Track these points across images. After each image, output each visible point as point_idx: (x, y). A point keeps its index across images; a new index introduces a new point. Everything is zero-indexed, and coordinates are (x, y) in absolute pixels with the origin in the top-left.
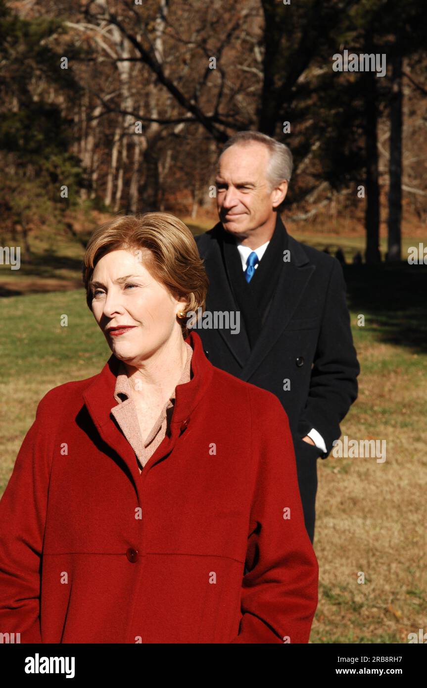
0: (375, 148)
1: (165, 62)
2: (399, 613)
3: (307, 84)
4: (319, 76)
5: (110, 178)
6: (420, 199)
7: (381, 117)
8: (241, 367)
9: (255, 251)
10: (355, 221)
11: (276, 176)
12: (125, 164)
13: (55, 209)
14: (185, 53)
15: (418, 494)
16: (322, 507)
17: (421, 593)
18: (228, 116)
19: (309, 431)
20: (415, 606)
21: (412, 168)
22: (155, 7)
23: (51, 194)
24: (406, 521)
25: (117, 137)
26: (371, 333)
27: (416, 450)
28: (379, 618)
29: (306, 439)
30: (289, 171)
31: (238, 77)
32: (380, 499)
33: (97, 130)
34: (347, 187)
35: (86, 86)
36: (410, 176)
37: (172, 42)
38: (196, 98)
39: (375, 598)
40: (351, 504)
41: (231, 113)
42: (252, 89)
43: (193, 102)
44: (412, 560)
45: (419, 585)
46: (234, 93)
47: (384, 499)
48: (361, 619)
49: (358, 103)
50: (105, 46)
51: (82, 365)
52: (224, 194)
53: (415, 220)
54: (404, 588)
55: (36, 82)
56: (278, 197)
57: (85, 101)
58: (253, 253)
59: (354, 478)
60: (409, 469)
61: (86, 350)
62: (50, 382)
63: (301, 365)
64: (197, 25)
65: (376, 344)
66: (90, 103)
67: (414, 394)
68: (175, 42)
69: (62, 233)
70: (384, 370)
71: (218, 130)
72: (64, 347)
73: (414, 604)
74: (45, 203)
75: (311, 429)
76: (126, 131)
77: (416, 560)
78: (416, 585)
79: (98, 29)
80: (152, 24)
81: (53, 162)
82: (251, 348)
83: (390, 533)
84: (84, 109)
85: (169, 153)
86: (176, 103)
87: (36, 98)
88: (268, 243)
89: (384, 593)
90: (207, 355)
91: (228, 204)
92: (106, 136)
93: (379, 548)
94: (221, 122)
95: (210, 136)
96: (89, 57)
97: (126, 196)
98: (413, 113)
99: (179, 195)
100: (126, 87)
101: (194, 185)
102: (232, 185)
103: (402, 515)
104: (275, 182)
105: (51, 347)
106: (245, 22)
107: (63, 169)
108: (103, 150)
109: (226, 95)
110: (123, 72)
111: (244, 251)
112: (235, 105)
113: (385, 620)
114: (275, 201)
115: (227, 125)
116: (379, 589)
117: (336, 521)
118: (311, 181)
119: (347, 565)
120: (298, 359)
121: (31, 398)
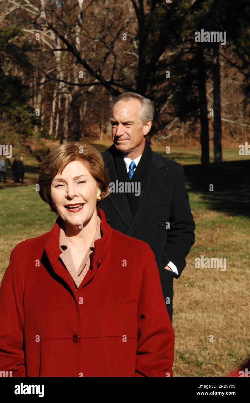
0: (205, 97)
1: (81, 51)
2: (223, 367)
3: (165, 61)
4: (172, 56)
5: (51, 118)
6: (232, 126)
7: (208, 79)
8: (128, 228)
9: (134, 161)
10: (195, 139)
11: (145, 117)
12: (60, 110)
13: (20, 138)
14: (93, 45)
15: (234, 297)
16: (178, 307)
17: (236, 355)
18: (119, 81)
19: (168, 263)
20: (232, 363)
21: (227, 108)
22: (75, 18)
23: (17, 129)
24: (227, 313)
25: (55, 95)
26: (205, 205)
27: (232, 272)
28: (212, 370)
29: (167, 268)
30: (152, 114)
31: (124, 58)
32: (212, 301)
33: (43, 91)
34: (190, 120)
35: (36, 65)
36: (226, 112)
37: (85, 39)
38: (100, 71)
39: (210, 359)
40: (195, 305)
41: (121, 79)
42: (133, 64)
43: (98, 73)
44: (231, 336)
45: (235, 350)
46: (122, 67)
47: (214, 301)
48: (202, 371)
49: (194, 71)
50: (46, 42)
51: (37, 228)
52: (116, 128)
53: (229, 138)
54: (226, 352)
55: (7, 64)
56: (147, 129)
57: (36, 74)
58: (132, 162)
59: (197, 289)
60: (228, 283)
61: (40, 220)
62: (19, 239)
63: (162, 225)
64: (99, 29)
65: (208, 211)
66: (39, 75)
67: (231, 239)
68: (87, 39)
69: (25, 151)
70: (213, 226)
71: (113, 89)
72: (27, 218)
73: (232, 361)
74: (13, 134)
75: (169, 262)
76: (60, 91)
77: (233, 336)
78: (234, 350)
79: (42, 32)
80: (73, 28)
81: (18, 110)
82: (133, 217)
83: (217, 320)
84: (35, 79)
85: (86, 103)
86: (89, 74)
87: (7, 74)
88: (141, 156)
89: (215, 356)
90: (108, 222)
91: (118, 134)
92: (48, 94)
93: (211, 329)
94: (115, 85)
95: (110, 93)
96: (38, 49)
97: (61, 128)
98: (226, 76)
99: (92, 127)
100: (59, 65)
101: (101, 122)
102: (120, 123)
103: (224, 310)
104: (144, 121)
105: (19, 219)
106: (127, 26)
107: (24, 114)
108: (47, 102)
109: (118, 68)
110: (57, 57)
111: (128, 161)
112: (123, 74)
113: (216, 371)
114: (145, 131)
115: (119, 86)
116: (212, 354)
117: (186, 315)
118: (169, 117)
119: (193, 340)
120: (160, 222)
121: (8, 249)
